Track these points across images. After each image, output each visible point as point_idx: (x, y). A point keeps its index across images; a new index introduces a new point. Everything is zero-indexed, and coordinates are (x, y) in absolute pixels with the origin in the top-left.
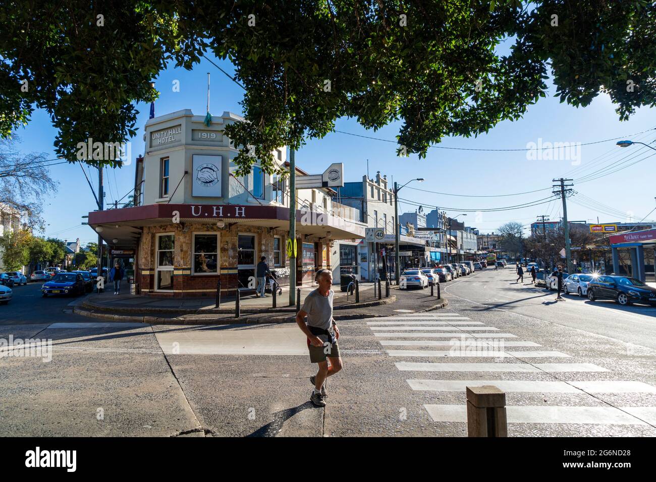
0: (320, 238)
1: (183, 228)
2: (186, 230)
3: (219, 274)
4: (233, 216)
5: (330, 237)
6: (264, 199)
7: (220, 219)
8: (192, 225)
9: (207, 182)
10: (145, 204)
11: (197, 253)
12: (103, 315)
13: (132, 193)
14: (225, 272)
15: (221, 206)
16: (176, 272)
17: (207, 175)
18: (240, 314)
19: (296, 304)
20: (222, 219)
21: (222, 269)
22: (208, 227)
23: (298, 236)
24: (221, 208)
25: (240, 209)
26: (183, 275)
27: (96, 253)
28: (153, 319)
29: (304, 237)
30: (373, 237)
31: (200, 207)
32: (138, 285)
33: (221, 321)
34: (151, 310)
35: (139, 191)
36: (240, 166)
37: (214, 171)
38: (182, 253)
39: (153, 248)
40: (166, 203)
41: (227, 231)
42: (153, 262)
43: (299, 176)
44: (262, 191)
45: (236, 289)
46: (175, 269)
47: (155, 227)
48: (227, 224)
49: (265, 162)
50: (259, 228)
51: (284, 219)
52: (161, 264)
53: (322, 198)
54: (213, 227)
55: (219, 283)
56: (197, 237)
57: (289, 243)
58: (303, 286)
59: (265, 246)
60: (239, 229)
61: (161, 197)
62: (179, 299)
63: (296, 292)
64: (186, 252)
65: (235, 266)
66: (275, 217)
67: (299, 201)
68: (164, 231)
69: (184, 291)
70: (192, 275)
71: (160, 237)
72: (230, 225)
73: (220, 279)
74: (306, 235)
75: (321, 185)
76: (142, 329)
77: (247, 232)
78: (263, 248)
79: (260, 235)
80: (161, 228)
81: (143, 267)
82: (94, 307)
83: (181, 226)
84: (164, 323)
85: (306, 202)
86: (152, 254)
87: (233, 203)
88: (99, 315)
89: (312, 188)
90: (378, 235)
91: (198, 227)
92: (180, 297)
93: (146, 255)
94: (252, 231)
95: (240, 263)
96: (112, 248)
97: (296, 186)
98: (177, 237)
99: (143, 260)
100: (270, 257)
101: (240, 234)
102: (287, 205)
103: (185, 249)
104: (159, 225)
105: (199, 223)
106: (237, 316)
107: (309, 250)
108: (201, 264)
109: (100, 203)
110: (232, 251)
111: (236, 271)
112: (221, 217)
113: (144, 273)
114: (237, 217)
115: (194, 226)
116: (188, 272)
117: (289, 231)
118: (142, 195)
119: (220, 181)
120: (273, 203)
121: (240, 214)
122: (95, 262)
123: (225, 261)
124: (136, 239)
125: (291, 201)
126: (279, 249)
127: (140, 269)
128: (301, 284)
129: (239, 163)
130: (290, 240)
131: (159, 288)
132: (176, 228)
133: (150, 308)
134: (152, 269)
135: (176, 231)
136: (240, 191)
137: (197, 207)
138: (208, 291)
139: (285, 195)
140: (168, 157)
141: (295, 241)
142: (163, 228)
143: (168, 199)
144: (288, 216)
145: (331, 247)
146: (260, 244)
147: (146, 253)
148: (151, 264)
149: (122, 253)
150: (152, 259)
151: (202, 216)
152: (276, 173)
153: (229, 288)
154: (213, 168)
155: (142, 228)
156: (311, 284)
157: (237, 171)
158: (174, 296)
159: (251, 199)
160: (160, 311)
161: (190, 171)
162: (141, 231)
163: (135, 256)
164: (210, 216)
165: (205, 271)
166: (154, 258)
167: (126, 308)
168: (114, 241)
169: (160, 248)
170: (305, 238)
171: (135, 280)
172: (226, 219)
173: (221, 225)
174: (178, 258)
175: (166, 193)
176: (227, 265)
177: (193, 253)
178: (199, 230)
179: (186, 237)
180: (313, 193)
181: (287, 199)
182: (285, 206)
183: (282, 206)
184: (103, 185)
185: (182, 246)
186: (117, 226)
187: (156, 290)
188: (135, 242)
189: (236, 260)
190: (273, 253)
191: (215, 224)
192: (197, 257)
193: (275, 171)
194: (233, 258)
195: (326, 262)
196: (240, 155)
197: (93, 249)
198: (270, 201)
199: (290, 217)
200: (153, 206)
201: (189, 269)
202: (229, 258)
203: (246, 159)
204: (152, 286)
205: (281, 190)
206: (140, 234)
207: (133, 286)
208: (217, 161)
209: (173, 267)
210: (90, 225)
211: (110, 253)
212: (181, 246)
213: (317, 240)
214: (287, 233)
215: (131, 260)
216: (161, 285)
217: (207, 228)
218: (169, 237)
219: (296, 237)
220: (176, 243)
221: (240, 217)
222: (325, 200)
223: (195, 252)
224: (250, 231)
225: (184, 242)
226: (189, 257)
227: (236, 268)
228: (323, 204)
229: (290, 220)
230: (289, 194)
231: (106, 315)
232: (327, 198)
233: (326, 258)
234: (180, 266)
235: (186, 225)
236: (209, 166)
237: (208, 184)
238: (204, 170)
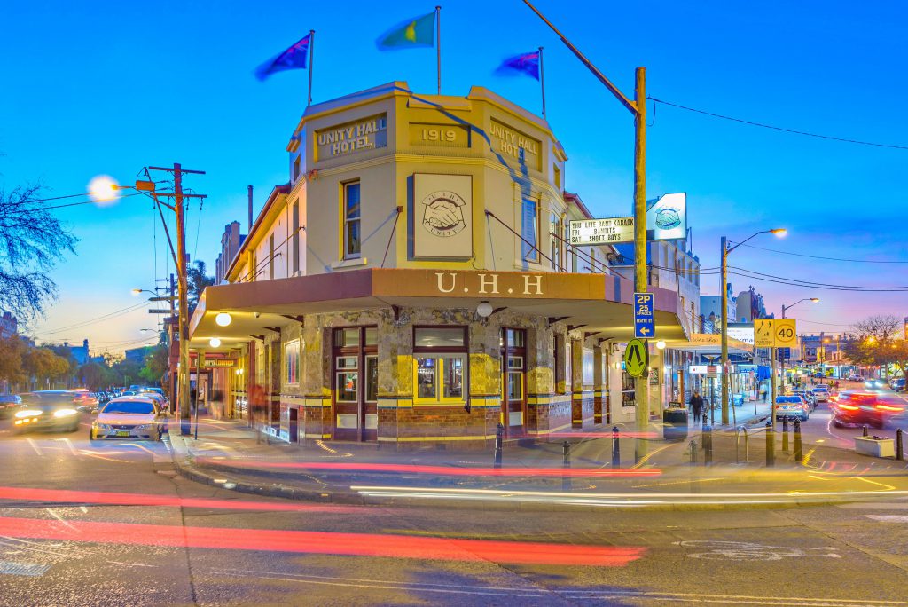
1: (397, 319)
2: (402, 320)
8: (413, 311)
9: (443, 228)
14: (480, 403)
16: (383, 403)
17: (442, 213)
21: (473, 397)
22: (443, 316)
26: (398, 409)
30: (771, 338)
31: (454, 275)
37: (456, 206)
38: (396, 365)
41: (482, 324)
46: (379, 396)
54: (453, 315)
64: (404, 363)
65: (497, 392)
69: (401, 439)
70: (416, 406)
73: (469, 417)
83: (392, 313)
90: (782, 333)
91: (425, 315)
98: (383, 335)
105: (426, 307)
110: (491, 363)
111: (498, 403)
115: (419, 313)
116: (407, 403)
119: (469, 226)
123: (480, 382)
132: (381, 318)
135: (382, 324)
138: (447, 438)
140: (358, 180)
153: (489, 434)
154: (454, 200)
176: (483, 388)
178: (427, 321)
179: (402, 335)
189: (497, 381)
194: (495, 375)
201: (409, 397)
202: (487, 377)
212: (394, 353)
217: (444, 319)
220: (380, 346)
225: (400, 345)
226: (409, 374)
227: (500, 396)
234: (390, 390)
235: (402, 312)
236: (447, 197)
237: (446, 231)
238: (436, 204)
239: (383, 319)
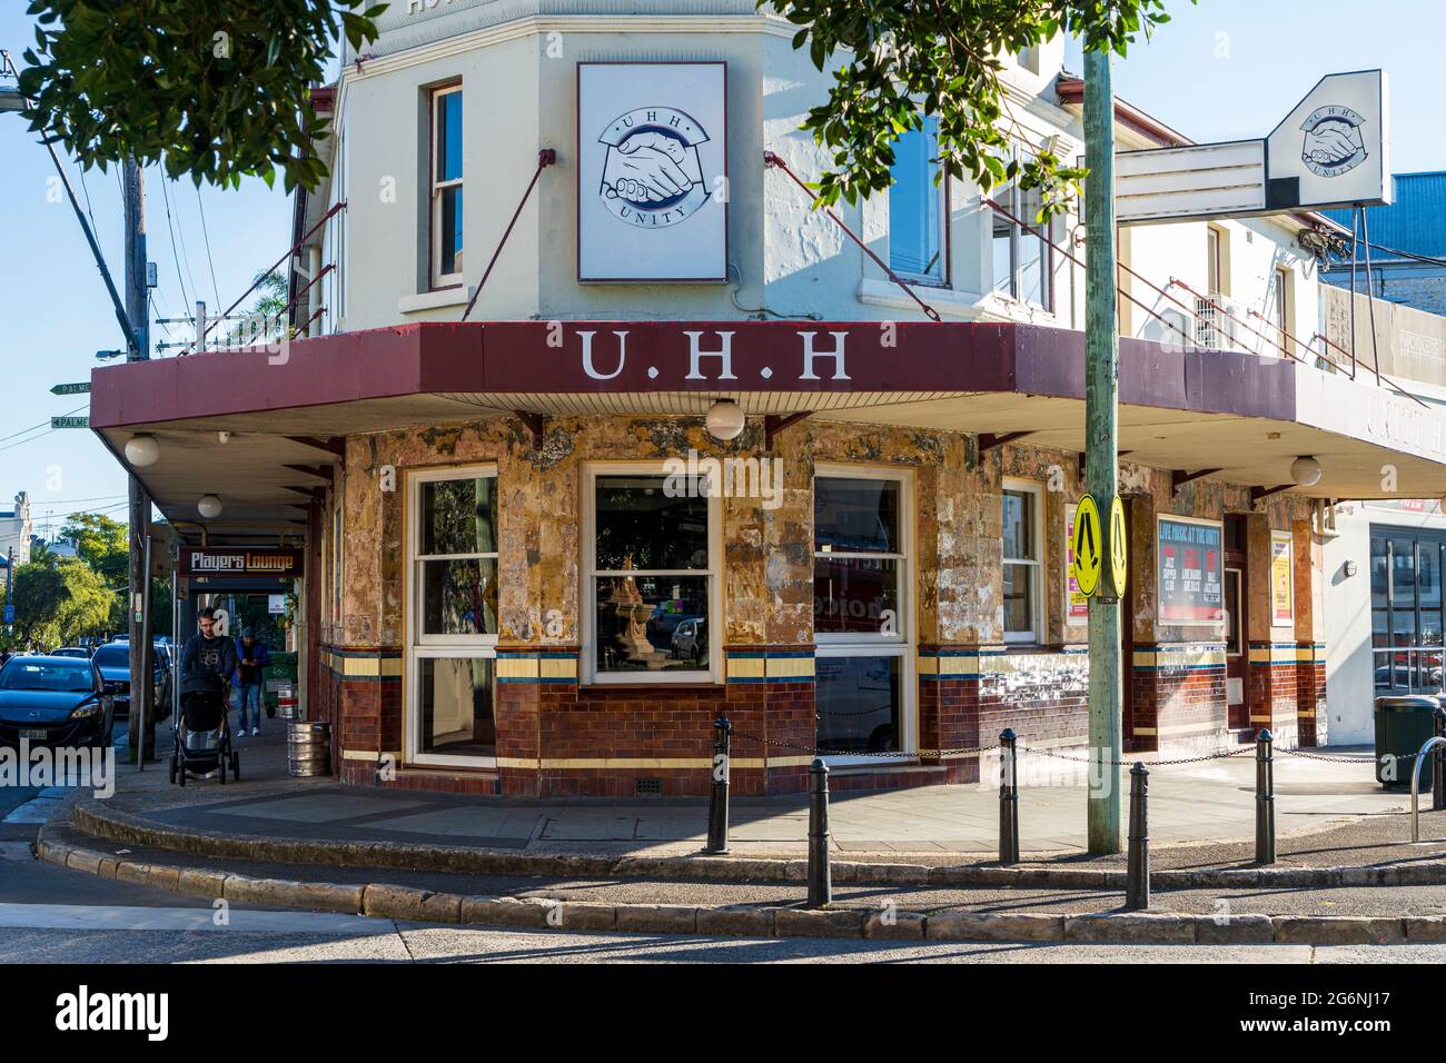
0: (1257, 492)
1: (539, 445)
2: (550, 451)
3: (720, 681)
4: (788, 380)
5: (1311, 484)
6: (948, 285)
7: (724, 394)
8: (579, 428)
9: (650, 205)
10: (354, 325)
11: (609, 573)
12: (172, 871)
13: (284, 270)
14: (750, 668)
15: (726, 326)
16: (508, 669)
17: (649, 166)
18: (831, 891)
19: (1125, 845)
20: (734, 395)
21: (733, 652)
22: (658, 439)
23: (1132, 482)
24: (727, 337)
25: (824, 342)
26: (544, 683)
27: (112, 566)
28: (406, 896)
29: (1165, 485)
31: (622, 335)
32: (326, 727)
33: (736, 919)
34: (396, 855)
35: (312, 254)
36: (838, 150)
37: (685, 144)
38: (537, 568)
39: (395, 544)
40: (456, 317)
41: (757, 455)
42: (394, 612)
43: (1136, 152)
44: (935, 244)
45: (808, 760)
46: (500, 651)
47: (402, 436)
48: (759, 421)
49: (960, 126)
50: (920, 438)
51: (1056, 388)
52: (434, 625)
53: (1266, 271)
54: (684, 435)
55: (724, 727)
56: (607, 489)
57: (1086, 519)
58: (1165, 751)
59: (955, 535)
60: (817, 445)
61: (427, 284)
62: (527, 804)
63: (1125, 785)
64: (556, 563)
65: (801, 639)
66: (1009, 385)
67: (1138, 290)
68: (445, 457)
69: (547, 764)
70: (586, 681)
71: (428, 490)
72: (774, 423)
73: (723, 707)
74: (1179, 477)
75: (1258, 198)
76: (361, 942)
77: (859, 459)
78: (946, 544)
79: (927, 477)
80: (430, 442)
81: (348, 640)
82: (129, 832)
83: (528, 432)
84: (460, 920)
85: (1175, 291)
86: (392, 576)
87: (785, 308)
88: (155, 870)
89: (1208, 216)
91: (610, 434)
92: (527, 794)
93: (364, 580)
94: (887, 455)
95: (825, 623)
96: (189, 544)
97: (1118, 208)
98: (507, 490)
99: (349, 606)
100: (983, 594)
101: (824, 470)
102: (1069, 314)
103: (548, 547)
104: (423, 429)
105: (614, 415)
106: (818, 898)
107: (1194, 556)
108: (623, 624)
109: (134, 320)
110: (783, 559)
111: (803, 668)
112: (728, 385)
113: (355, 667)
114: (809, 386)
115: (593, 433)
116: (563, 669)
117: (1082, 458)
118: (326, 278)
119: (719, 197)
120: (993, 308)
121: (826, 367)
122: (104, 612)
123: (751, 612)
124: (307, 499)
125: (1091, 295)
126: (1028, 551)
127: (330, 648)
128: (1150, 744)
129: (833, 136)
130: (1088, 506)
131: (427, 745)
132: (504, 444)
133: (390, 845)
134: (391, 652)
135: (505, 459)
136: (819, 241)
137: (604, 333)
138: (666, 763)
139: (1058, 257)
140: (458, 80)
141: (1117, 508)
142: (438, 439)
143: (461, 296)
144: (1078, 377)
145: (1322, 539)
146: (928, 525)
147: (362, 570)
148: (387, 624)
149: (240, 567)
150: (392, 602)
151: (634, 381)
152: (1018, 178)
153: (776, 754)
154: (681, 130)
155: (338, 445)
156: (1207, 745)
157: (828, 179)
158: (498, 786)
159: (877, 287)
160: (438, 861)
161: (565, 149)
162: (329, 457)
163: (299, 587)
164: (674, 379)
165: (642, 665)
166: (399, 595)
167: (275, 842)
168: (206, 509)
169: (428, 544)
170: (1174, 492)
171: (302, 705)
172: (755, 394)
173: (727, 423)
174: (515, 595)
175: (448, 266)
176: (760, 628)
177: (591, 571)
178: (616, 450)
179: (552, 488)
180: (1217, 240)
181: (1071, 282)
182: (1061, 321)
183: (1042, 320)
184: (148, 226)
185: (536, 532)
186: (223, 437)
187: (411, 752)
188: (304, 514)
189: (804, 609)
190: (997, 574)
191: (695, 422)
192: (605, 588)
193: (1012, 170)
194: (791, 596)
195: (1291, 622)
196: (838, 96)
197: (92, 544)
198: (980, 294)
199: (1090, 380)
200: (392, 332)
201: (572, 652)
202: (771, 600)
203: (868, 117)
204: (391, 741)
205: (1036, 231)
206: (326, 471)
207: (304, 732)
208: (702, 94)
209: (492, 639)
210: (98, 431)
211: (185, 570)
212: (532, 535)
213: (1237, 502)
214: (1070, 466)
215: (277, 603)
216: (435, 733)
217: (658, 444)
218: (462, 488)
219: (1123, 487)
220: (503, 518)
221: (826, 383)
222: (1283, 277)
223: (600, 566)
224: (874, 456)
225: (546, 515)
226: (571, 590)
227: (807, 651)
228: (1272, 300)
229: (1090, 397)
230: (1081, 253)
231: (188, 874)
232: (1297, 267)
233: (1288, 604)
234: (524, 635)
235: (551, 427)
236: (663, 120)
237: (659, 213)
238: (635, 141)
239: (510, 447)
